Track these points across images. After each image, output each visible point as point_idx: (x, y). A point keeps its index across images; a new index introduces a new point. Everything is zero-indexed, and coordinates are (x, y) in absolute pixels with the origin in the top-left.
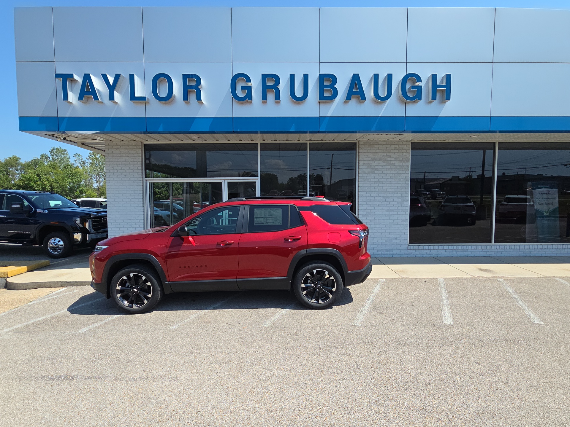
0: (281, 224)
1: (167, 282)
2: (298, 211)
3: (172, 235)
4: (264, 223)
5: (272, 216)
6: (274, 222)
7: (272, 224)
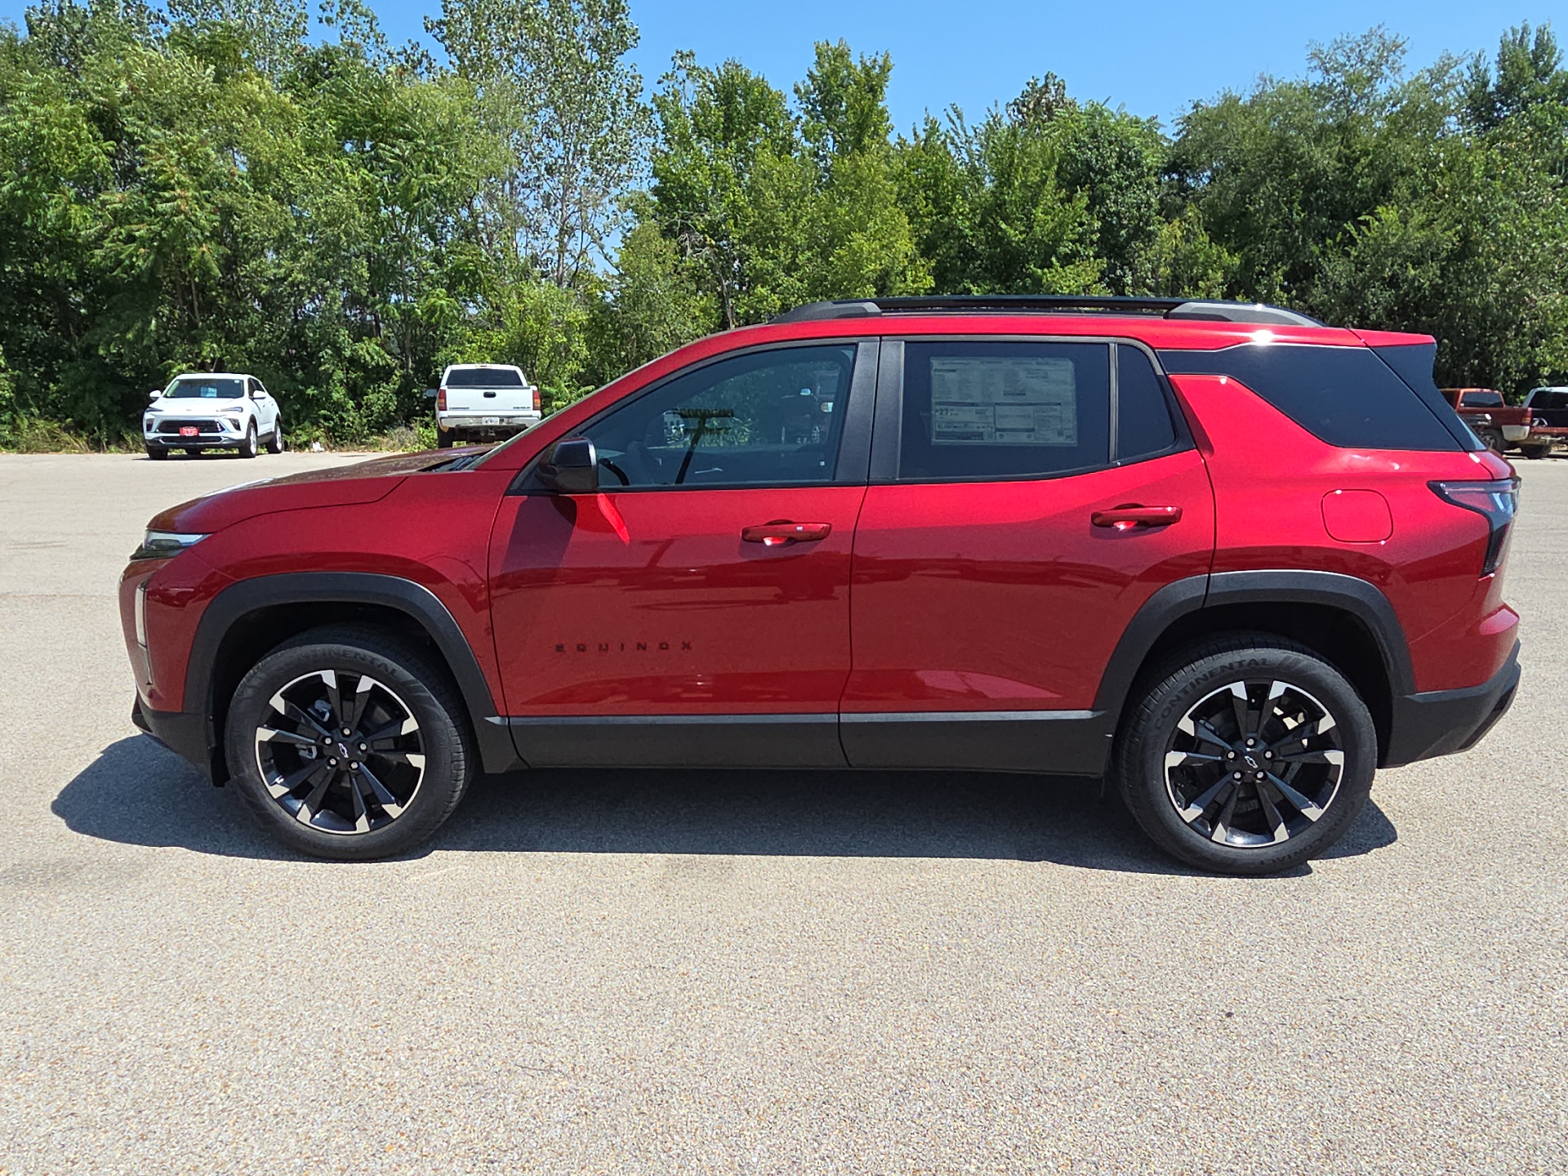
0: (1073, 442)
1: (496, 720)
2: (1160, 372)
3: (516, 485)
4: (980, 435)
5: (1020, 399)
6: (1033, 430)
7: (1023, 439)
